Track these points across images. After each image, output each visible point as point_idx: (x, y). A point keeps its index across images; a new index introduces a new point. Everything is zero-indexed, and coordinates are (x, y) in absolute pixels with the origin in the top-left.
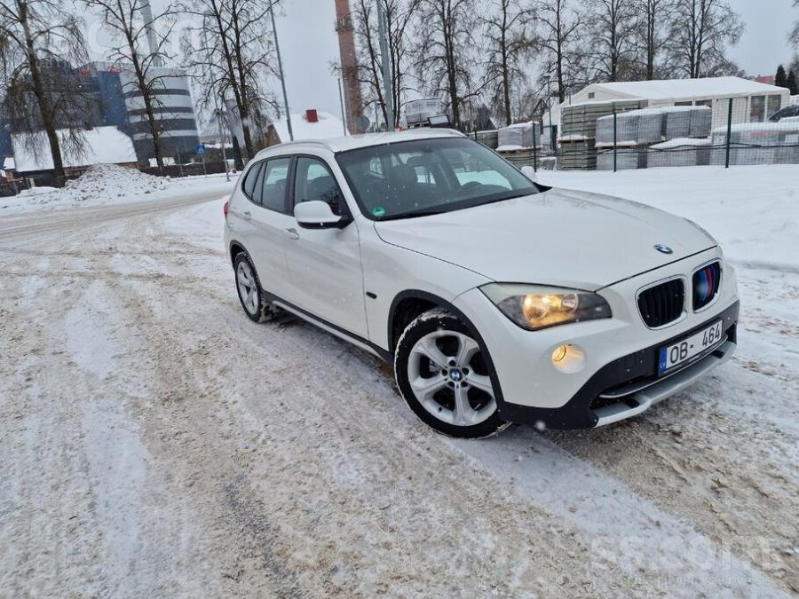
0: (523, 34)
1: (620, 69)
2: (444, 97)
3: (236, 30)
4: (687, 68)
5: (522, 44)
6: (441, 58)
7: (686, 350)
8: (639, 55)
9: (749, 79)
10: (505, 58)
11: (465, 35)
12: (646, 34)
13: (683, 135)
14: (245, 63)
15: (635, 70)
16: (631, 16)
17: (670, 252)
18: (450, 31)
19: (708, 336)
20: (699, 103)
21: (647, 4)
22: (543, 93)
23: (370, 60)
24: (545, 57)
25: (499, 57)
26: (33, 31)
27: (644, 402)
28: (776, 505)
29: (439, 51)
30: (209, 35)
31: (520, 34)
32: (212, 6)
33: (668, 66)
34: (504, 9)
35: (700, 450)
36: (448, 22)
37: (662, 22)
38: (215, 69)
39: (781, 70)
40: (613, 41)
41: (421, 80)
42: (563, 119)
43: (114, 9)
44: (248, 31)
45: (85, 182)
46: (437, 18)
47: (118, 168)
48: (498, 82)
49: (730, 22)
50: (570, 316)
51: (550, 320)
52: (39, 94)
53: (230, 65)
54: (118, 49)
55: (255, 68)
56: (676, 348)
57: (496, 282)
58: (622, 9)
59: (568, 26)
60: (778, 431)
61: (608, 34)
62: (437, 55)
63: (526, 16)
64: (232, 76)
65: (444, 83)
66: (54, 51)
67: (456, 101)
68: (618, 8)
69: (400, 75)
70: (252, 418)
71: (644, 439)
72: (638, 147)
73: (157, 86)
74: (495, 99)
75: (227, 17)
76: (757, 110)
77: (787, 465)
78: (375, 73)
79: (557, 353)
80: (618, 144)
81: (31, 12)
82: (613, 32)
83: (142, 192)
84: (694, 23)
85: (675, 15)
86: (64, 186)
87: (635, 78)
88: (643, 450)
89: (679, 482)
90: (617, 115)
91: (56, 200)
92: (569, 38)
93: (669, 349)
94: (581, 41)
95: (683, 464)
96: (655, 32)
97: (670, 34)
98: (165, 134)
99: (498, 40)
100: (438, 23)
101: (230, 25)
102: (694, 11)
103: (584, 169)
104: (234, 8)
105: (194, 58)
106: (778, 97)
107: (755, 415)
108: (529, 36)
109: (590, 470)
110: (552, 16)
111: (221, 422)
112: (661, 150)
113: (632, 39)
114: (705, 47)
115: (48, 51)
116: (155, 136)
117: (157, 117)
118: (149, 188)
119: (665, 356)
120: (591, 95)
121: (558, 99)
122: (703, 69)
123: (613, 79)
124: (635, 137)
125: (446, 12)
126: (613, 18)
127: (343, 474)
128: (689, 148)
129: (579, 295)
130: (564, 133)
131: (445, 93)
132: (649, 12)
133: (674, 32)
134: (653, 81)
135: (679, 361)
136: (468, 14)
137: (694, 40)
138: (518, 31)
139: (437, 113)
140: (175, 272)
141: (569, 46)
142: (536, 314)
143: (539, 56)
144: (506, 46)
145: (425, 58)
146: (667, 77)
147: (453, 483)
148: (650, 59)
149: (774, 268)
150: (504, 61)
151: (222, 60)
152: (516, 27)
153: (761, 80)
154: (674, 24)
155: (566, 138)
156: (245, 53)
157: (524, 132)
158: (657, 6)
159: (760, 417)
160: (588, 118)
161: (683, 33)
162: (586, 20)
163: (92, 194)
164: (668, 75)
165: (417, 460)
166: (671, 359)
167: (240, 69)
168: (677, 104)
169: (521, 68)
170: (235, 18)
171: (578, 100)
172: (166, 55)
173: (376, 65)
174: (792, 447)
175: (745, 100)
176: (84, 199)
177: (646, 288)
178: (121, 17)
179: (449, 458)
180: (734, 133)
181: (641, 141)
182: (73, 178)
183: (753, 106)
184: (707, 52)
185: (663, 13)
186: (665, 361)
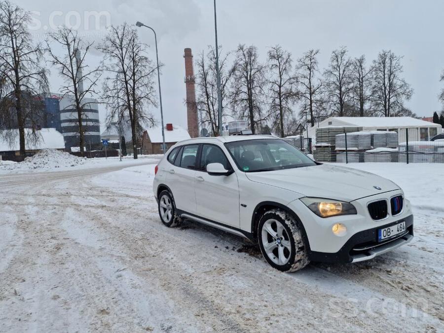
0: (291, 89)
1: (344, 110)
2: (247, 120)
3: (134, 80)
4: (382, 111)
5: (290, 95)
6: (246, 100)
7: (389, 232)
8: (355, 103)
9: (419, 118)
10: (281, 102)
11: (259, 88)
12: (359, 92)
13: (383, 146)
14: (136, 97)
15: (353, 111)
16: (350, 83)
17: (380, 189)
18: (250, 86)
19: (399, 227)
20: (390, 130)
21: (358, 77)
22: (302, 120)
23: (206, 99)
24: (302, 102)
25: (277, 101)
26: (20, 75)
27: (372, 254)
28: (433, 295)
29: (244, 96)
30: (119, 82)
31: (289, 89)
32: (122, 68)
33: (372, 110)
34: (281, 76)
35: (400, 277)
36: (250, 82)
37: (367, 86)
38: (119, 100)
39: (435, 114)
40: (341, 95)
41: (234, 111)
42: (317, 135)
43: (68, 66)
44: (140, 81)
45: (36, 159)
46: (243, 79)
47: (57, 151)
48: (277, 114)
49: (405, 88)
50: (340, 212)
51: (331, 213)
52: (18, 108)
53: (128, 98)
54: (67, 87)
55: (142, 100)
56: (385, 230)
57: (307, 197)
58: (345, 79)
59: (316, 87)
60: (434, 271)
61: (338, 91)
62: (243, 98)
63: (292, 80)
64: (129, 104)
65: (247, 113)
66: (30, 86)
67: (253, 123)
68: (342, 78)
69: (222, 107)
70: (183, 264)
71: (374, 273)
72: (359, 151)
73: (86, 107)
74: (275, 123)
75: (129, 73)
76: (424, 135)
77: (438, 282)
78: (209, 106)
79: (334, 228)
80: (348, 149)
81: (21, 65)
82: (340, 90)
83: (69, 165)
84: (385, 88)
85: (374, 83)
86: (23, 160)
87: (353, 115)
88: (375, 277)
89: (391, 287)
90: (347, 134)
91: (18, 168)
92: (316, 93)
93: (382, 230)
94: (323, 94)
95: (393, 282)
96: (364, 92)
97: (372, 93)
98: (87, 134)
99: (277, 92)
100: (244, 82)
101: (131, 78)
102: (384, 81)
103: (329, 161)
104: (134, 69)
105: (109, 93)
106: (435, 129)
107: (424, 266)
108: (294, 91)
109: (351, 283)
110: (306, 81)
111: (169, 266)
112: (372, 153)
113: (351, 95)
114: (392, 100)
115: (27, 86)
116: (81, 134)
117: (84, 124)
118: (74, 163)
119: (381, 233)
120: (330, 123)
121: (310, 124)
122: (392, 111)
123: (341, 115)
124: (357, 146)
125: (249, 76)
126: (340, 84)
127: (237, 284)
128: (387, 153)
129: (342, 204)
130: (317, 142)
131: (247, 118)
132: (360, 81)
133: (374, 92)
134: (364, 117)
135: (387, 237)
136: (261, 78)
137: (386, 97)
138: (288, 87)
139: (246, 129)
140: (112, 205)
141: (317, 97)
142: (324, 211)
143: (300, 101)
144: (281, 95)
145: (236, 99)
146: (372, 115)
147: (290, 287)
148: (362, 106)
149: (432, 209)
150: (280, 103)
151: (124, 95)
152: (287, 86)
153: (425, 119)
154: (374, 88)
155: (319, 145)
156: (138, 92)
157: (295, 141)
158: (364, 78)
159: (426, 266)
160: (330, 135)
161: (379, 93)
162: (325, 84)
163: (40, 165)
164: (372, 114)
165: (270, 280)
166: (383, 235)
167: (134, 101)
168: (378, 130)
169: (290, 107)
170: (134, 74)
171: (323, 125)
172: (94, 91)
173: (209, 102)
174: (440, 276)
175: (416, 130)
176: (35, 168)
177: (371, 202)
178: (71, 71)
179: (285, 279)
180: (410, 146)
181: (361, 148)
182: (31, 156)
183: (422, 133)
184: (394, 103)
185: (368, 82)
186: (381, 235)
